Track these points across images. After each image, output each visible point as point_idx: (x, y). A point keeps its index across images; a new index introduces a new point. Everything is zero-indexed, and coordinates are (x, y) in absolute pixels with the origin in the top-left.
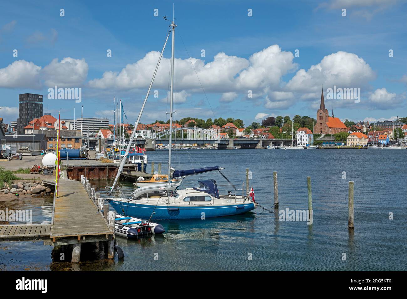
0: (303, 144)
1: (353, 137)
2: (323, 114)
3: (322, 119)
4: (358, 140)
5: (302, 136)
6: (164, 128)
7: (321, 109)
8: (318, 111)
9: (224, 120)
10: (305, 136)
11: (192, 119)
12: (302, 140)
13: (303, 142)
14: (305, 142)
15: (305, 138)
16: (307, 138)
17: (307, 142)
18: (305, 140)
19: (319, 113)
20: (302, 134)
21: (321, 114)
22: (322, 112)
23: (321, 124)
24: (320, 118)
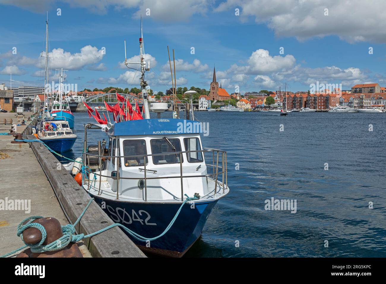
0: (203, 107)
1: (241, 103)
2: (215, 86)
3: (214, 89)
4: (245, 105)
5: (203, 102)
6: (91, 94)
7: (213, 81)
8: (212, 83)
9: (139, 89)
10: (205, 101)
11: (113, 88)
12: (203, 104)
13: (204, 106)
14: (205, 106)
15: (205, 103)
16: (207, 103)
17: (207, 106)
18: (205, 104)
19: (212, 85)
20: (203, 100)
21: (213, 85)
22: (214, 84)
23: (213, 93)
24: (213, 88)
